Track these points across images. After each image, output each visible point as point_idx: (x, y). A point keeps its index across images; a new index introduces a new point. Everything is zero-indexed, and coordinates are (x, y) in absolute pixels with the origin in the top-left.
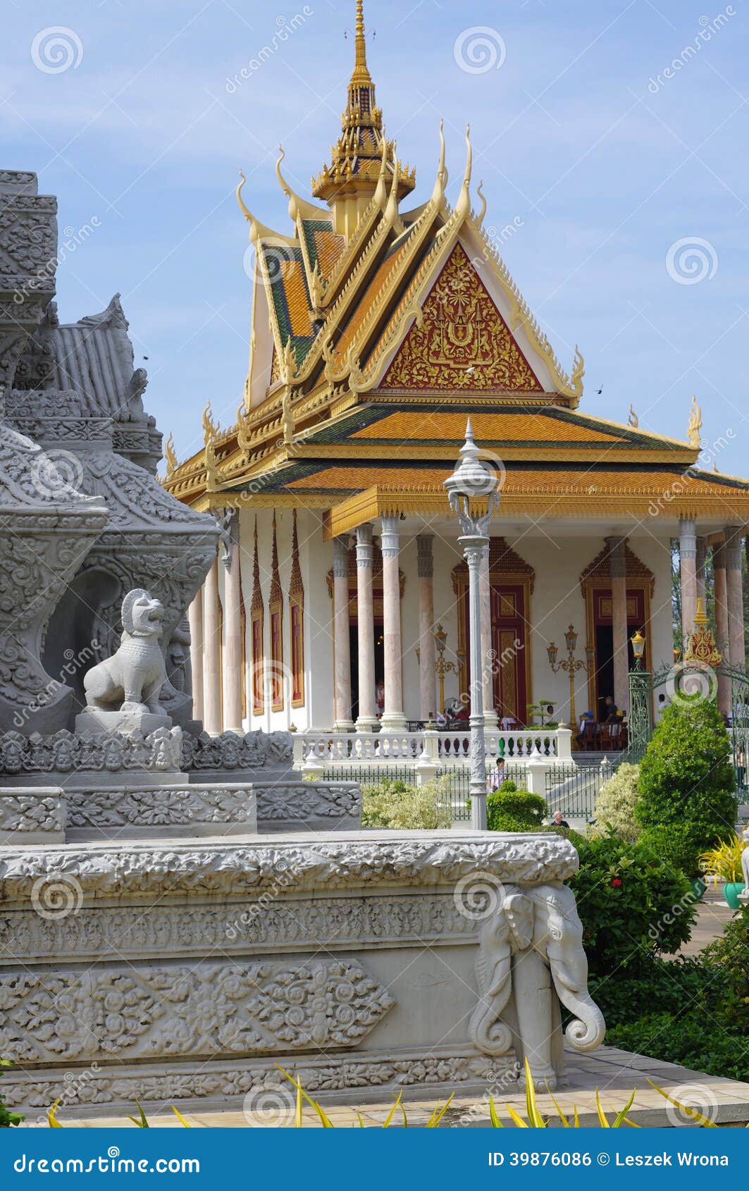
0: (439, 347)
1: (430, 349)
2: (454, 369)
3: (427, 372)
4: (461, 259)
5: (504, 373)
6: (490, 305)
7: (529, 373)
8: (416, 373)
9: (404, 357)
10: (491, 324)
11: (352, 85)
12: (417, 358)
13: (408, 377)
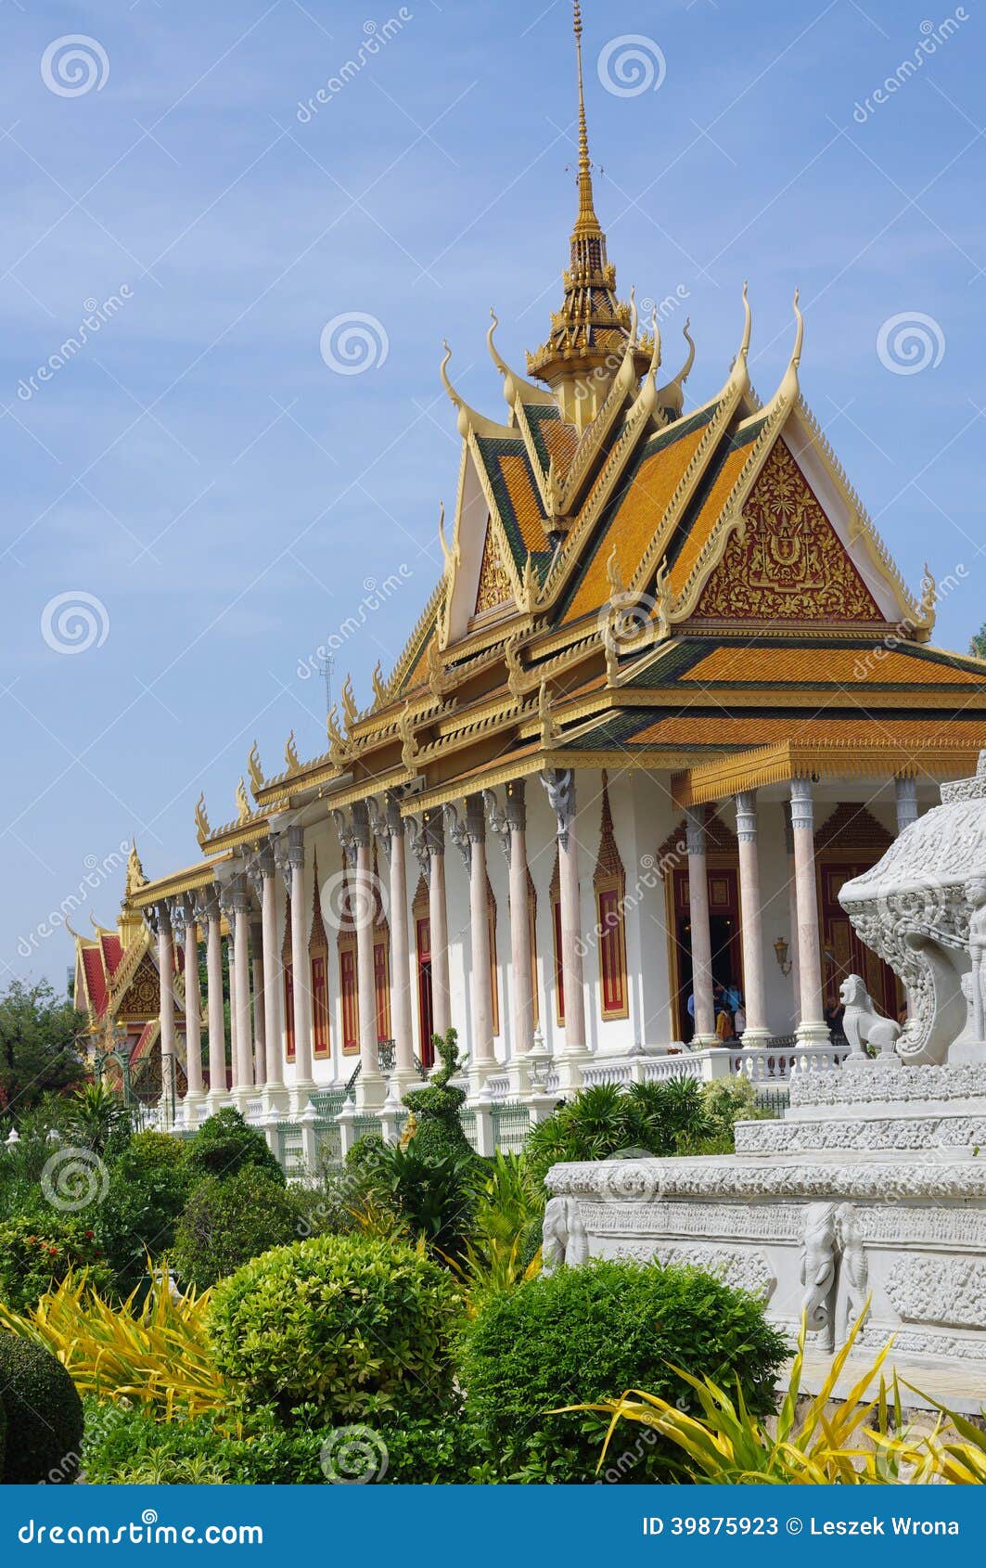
0: (761, 566)
1: (750, 569)
2: (779, 594)
3: (748, 598)
4: (783, 457)
5: (838, 598)
6: (819, 513)
7: (868, 598)
8: (734, 598)
9: (719, 578)
10: (821, 537)
11: (578, 235)
12: (735, 580)
13: (725, 604)
